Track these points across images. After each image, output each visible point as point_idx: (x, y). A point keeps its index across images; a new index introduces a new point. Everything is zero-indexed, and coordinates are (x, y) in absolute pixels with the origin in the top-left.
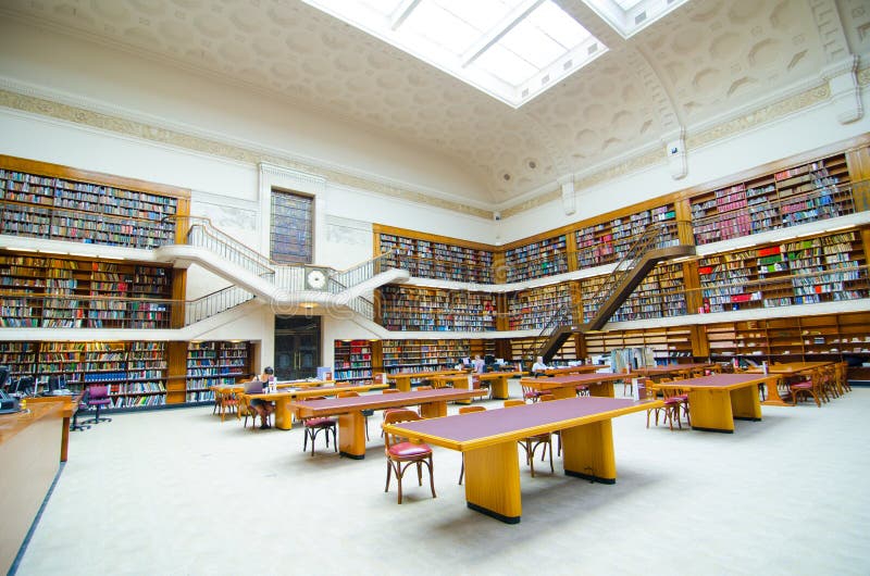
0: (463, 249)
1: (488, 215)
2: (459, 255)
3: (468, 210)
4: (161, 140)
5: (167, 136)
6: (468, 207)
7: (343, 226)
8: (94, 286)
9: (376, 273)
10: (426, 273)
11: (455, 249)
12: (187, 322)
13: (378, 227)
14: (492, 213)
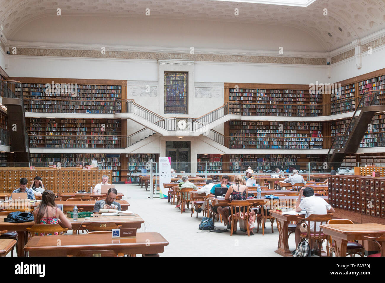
0: (295, 91)
1: (322, 62)
2: (291, 96)
3: (301, 61)
4: (113, 57)
5: (116, 54)
6: (302, 59)
7: (205, 88)
8: (92, 130)
9: (225, 114)
10: (262, 111)
11: (287, 92)
12: (127, 145)
13: (228, 85)
14: (325, 59)
